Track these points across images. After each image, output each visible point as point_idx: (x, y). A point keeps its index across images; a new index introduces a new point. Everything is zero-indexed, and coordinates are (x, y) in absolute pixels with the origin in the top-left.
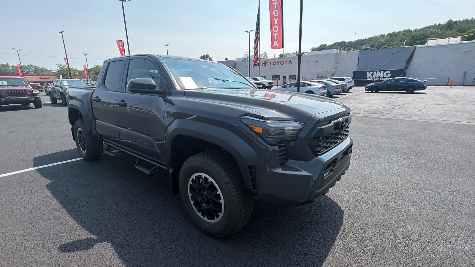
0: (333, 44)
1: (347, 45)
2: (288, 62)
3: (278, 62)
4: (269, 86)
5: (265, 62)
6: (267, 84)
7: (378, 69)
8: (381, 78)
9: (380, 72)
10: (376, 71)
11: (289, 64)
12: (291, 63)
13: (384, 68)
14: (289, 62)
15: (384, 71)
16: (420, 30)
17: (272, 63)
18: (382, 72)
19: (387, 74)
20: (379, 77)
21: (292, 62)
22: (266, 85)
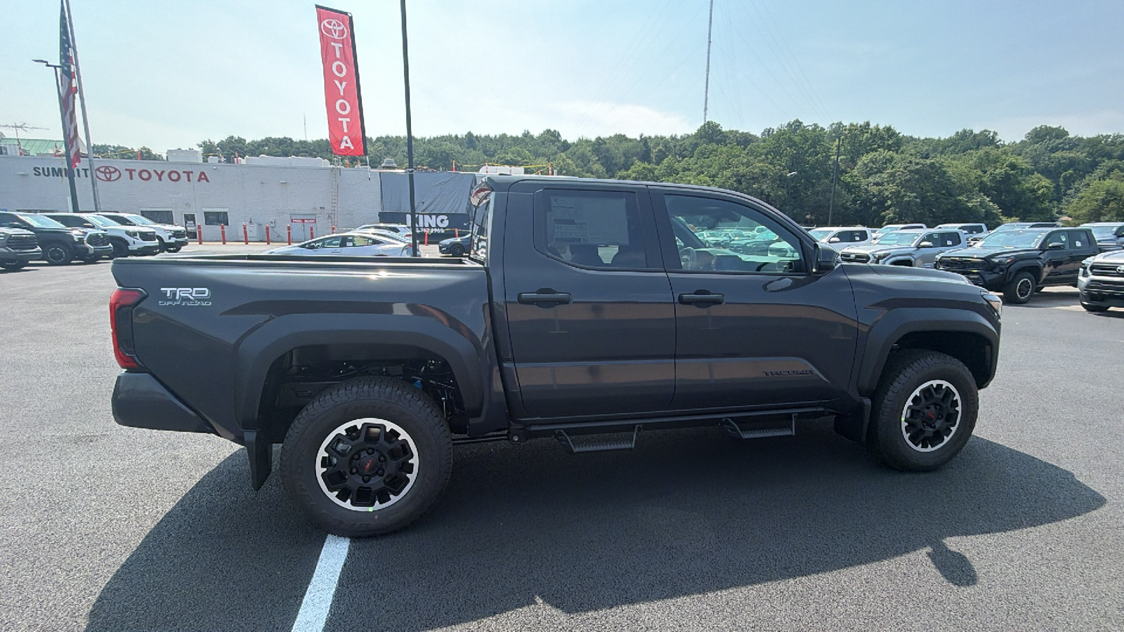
0: (262, 141)
1: (298, 148)
2: (194, 177)
3: (159, 172)
4: (176, 241)
5: (107, 168)
6: (170, 237)
7: (423, 209)
8: (434, 228)
9: (430, 215)
10: (423, 214)
11: (199, 181)
12: (208, 181)
13: (430, 208)
14: (200, 176)
15: (437, 215)
16: (430, 141)
17: (135, 175)
18: (434, 217)
19: (442, 221)
20: (430, 227)
21: (208, 178)
22: (167, 240)
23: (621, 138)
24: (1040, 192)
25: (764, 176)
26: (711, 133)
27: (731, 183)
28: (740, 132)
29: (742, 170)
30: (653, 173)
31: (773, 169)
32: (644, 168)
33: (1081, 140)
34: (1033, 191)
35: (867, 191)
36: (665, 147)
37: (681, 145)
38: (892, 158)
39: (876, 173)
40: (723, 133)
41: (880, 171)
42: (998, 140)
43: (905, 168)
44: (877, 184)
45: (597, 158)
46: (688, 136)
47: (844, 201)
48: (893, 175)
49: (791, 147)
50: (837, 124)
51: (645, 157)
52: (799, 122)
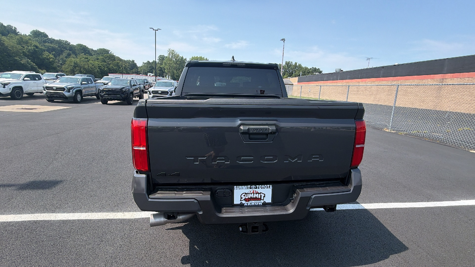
24: (51, 60)
33: (54, 40)
34: (48, 59)
42: (18, 32)
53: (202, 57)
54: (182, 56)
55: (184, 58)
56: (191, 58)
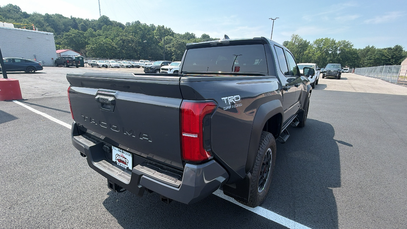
23: (60, 16)
25: (133, 41)
26: (105, 21)
27: (120, 43)
28: (118, 22)
29: (124, 38)
30: (83, 35)
31: (136, 39)
32: (78, 32)
35: (167, 49)
36: (85, 23)
37: (92, 24)
38: (172, 39)
39: (168, 44)
40: (111, 21)
41: (169, 43)
43: (177, 43)
44: (169, 47)
45: (48, 24)
46: (95, 20)
47: (161, 53)
48: (173, 45)
49: (141, 31)
50: (152, 25)
51: (75, 27)
52: (139, 22)
53: (328, 38)
54: (305, 40)
55: (308, 41)
56: (315, 41)
